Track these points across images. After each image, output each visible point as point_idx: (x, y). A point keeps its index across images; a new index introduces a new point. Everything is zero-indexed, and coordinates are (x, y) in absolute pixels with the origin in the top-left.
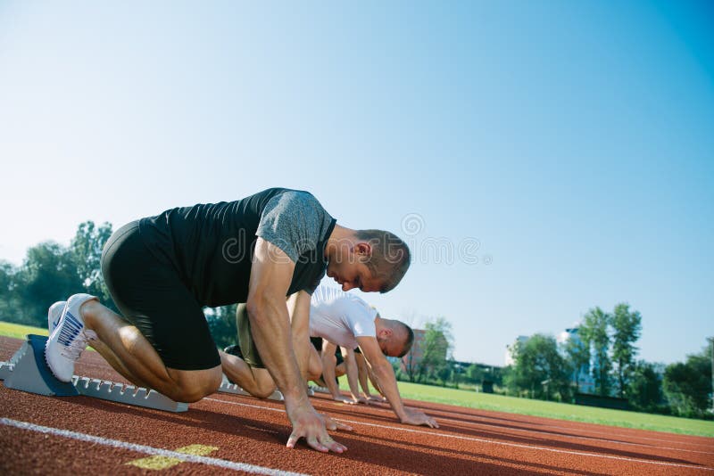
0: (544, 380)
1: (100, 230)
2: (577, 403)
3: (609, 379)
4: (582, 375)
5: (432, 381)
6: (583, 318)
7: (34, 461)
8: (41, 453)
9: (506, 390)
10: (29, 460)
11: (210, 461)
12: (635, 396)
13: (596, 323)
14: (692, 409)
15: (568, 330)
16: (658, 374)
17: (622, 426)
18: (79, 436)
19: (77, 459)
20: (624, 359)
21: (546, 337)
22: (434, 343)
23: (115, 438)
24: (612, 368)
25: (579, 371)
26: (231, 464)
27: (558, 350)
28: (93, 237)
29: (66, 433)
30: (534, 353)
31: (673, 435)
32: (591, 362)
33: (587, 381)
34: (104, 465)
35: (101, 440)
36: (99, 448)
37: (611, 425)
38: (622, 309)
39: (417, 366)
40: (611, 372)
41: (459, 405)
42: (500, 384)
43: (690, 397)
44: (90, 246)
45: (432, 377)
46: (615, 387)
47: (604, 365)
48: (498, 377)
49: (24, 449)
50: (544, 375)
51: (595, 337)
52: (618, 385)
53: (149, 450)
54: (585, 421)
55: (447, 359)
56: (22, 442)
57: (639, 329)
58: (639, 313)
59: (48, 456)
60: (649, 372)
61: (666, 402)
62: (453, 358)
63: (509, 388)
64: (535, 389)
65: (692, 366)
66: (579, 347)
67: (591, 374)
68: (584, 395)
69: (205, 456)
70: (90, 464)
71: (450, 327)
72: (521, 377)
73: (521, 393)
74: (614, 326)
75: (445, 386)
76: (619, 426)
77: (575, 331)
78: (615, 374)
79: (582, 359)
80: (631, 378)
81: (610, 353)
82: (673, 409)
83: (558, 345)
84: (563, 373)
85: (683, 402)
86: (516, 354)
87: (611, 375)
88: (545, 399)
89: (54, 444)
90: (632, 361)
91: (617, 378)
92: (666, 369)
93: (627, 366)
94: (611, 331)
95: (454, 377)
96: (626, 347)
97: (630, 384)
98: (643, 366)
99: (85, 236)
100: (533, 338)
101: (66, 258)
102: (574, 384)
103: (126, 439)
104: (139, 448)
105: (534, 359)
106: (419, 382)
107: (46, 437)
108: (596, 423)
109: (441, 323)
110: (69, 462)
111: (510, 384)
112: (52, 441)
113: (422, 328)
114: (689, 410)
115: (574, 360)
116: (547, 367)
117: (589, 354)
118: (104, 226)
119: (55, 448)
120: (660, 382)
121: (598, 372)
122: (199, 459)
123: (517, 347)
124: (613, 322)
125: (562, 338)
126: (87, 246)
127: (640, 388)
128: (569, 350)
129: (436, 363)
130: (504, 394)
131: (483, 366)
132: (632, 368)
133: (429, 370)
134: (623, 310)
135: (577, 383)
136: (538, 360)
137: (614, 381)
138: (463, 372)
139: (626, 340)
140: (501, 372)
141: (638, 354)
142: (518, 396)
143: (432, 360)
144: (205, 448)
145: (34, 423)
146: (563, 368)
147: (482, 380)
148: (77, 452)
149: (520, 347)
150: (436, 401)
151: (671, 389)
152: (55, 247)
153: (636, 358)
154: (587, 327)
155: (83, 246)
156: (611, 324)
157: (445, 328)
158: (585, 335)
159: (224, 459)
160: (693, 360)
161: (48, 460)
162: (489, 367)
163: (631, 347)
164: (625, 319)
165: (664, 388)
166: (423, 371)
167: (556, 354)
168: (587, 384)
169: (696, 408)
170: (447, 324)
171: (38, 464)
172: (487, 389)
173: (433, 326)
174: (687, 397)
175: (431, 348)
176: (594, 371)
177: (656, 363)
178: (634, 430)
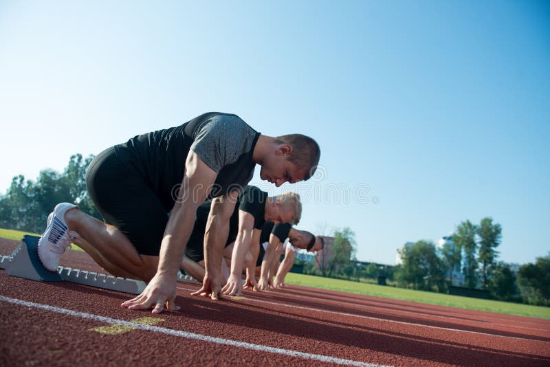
0: (425, 275)
1: (86, 161)
2: (451, 293)
3: (475, 275)
4: (454, 272)
5: (340, 276)
6: (457, 229)
7: (16, 326)
8: (23, 321)
9: (396, 283)
10: (12, 326)
11: (156, 329)
12: (495, 289)
13: (466, 233)
14: (539, 298)
15: (444, 238)
16: (513, 272)
17: (484, 310)
18: (55, 309)
19: (50, 325)
20: (487, 260)
21: (428, 243)
22: (341, 247)
23: (84, 311)
24: (477, 267)
25: (452, 270)
26: (172, 332)
27: (436, 253)
28: (81, 166)
29: (47, 307)
30: (418, 255)
31: (524, 318)
32: (462, 263)
33: (458, 276)
34: (71, 330)
35: (73, 313)
36: (70, 318)
37: (476, 309)
38: (486, 222)
39: (328, 265)
40: (477, 270)
41: (359, 293)
42: (392, 279)
43: (538, 290)
44: (79, 173)
45: (339, 273)
46: (481, 281)
47: (472, 264)
48: (390, 273)
49: (10, 318)
50: (425, 272)
51: (466, 243)
52: (483, 280)
53: (109, 320)
54: (456, 306)
55: (351, 259)
56: (10, 312)
57: (499, 237)
58: (499, 225)
59: (28, 323)
60: (506, 270)
61: (519, 293)
62: (355, 258)
63: (399, 282)
64: (418, 282)
65: (540, 266)
66: (453, 251)
67: (462, 272)
68: (456, 288)
69: (153, 325)
70: (60, 329)
71: (353, 235)
72: (408, 273)
73: (407, 286)
74: (481, 235)
75: (349, 280)
76: (482, 310)
77: (450, 238)
78: (481, 271)
79: (455, 260)
80: (493, 274)
81: (477, 256)
82: (524, 298)
83: (437, 249)
84: (440, 271)
85: (533, 294)
86: (404, 256)
87: (477, 273)
88: (426, 290)
89: (35, 314)
90: (494, 262)
91: (481, 274)
92: (520, 269)
93: (490, 265)
94: (478, 239)
95: (357, 273)
96: (489, 251)
97: (492, 280)
98: (502, 266)
99: (75, 165)
100: (417, 244)
101: (62, 182)
102: (448, 279)
103: (93, 312)
104: (102, 318)
105: (418, 260)
106: (329, 276)
107: (30, 309)
108: (465, 308)
109: (346, 232)
110: (43, 328)
111: (399, 278)
112: (34, 312)
113: (332, 235)
114: (537, 299)
115: (449, 260)
116: (428, 266)
117: (460, 256)
118: (90, 157)
119: (35, 317)
120: (515, 279)
121: (467, 270)
122: (148, 327)
123: (405, 250)
124: (480, 232)
125: (440, 244)
126: (77, 173)
127: (500, 283)
128: (445, 253)
129: (342, 262)
130: (394, 286)
131: (379, 265)
132: (493, 267)
133: (337, 267)
134: (488, 223)
135: (451, 278)
136: (421, 261)
137: (479, 277)
138: (363, 269)
139: (489, 246)
140: (393, 269)
141: (499, 257)
142: (405, 288)
143: (339, 260)
144: (154, 320)
145: (23, 300)
146: (440, 267)
147: (378, 275)
148: (52, 320)
149: (407, 251)
150: (342, 291)
151: (523, 284)
152: (53, 174)
153: (497, 260)
154: (459, 235)
155: (74, 173)
156: (478, 233)
157: (350, 236)
158: (458, 241)
159: (168, 328)
160: (541, 261)
161: (27, 326)
162: (383, 266)
163: (493, 251)
164: (489, 230)
165: (518, 283)
166: (332, 268)
167: (435, 256)
168: (458, 279)
169: (542, 298)
170: (351, 233)
171: (18, 329)
172: (382, 282)
173: (340, 234)
174: (535, 290)
175: (339, 251)
176: (464, 269)
177: (512, 264)
178: (493, 313)
